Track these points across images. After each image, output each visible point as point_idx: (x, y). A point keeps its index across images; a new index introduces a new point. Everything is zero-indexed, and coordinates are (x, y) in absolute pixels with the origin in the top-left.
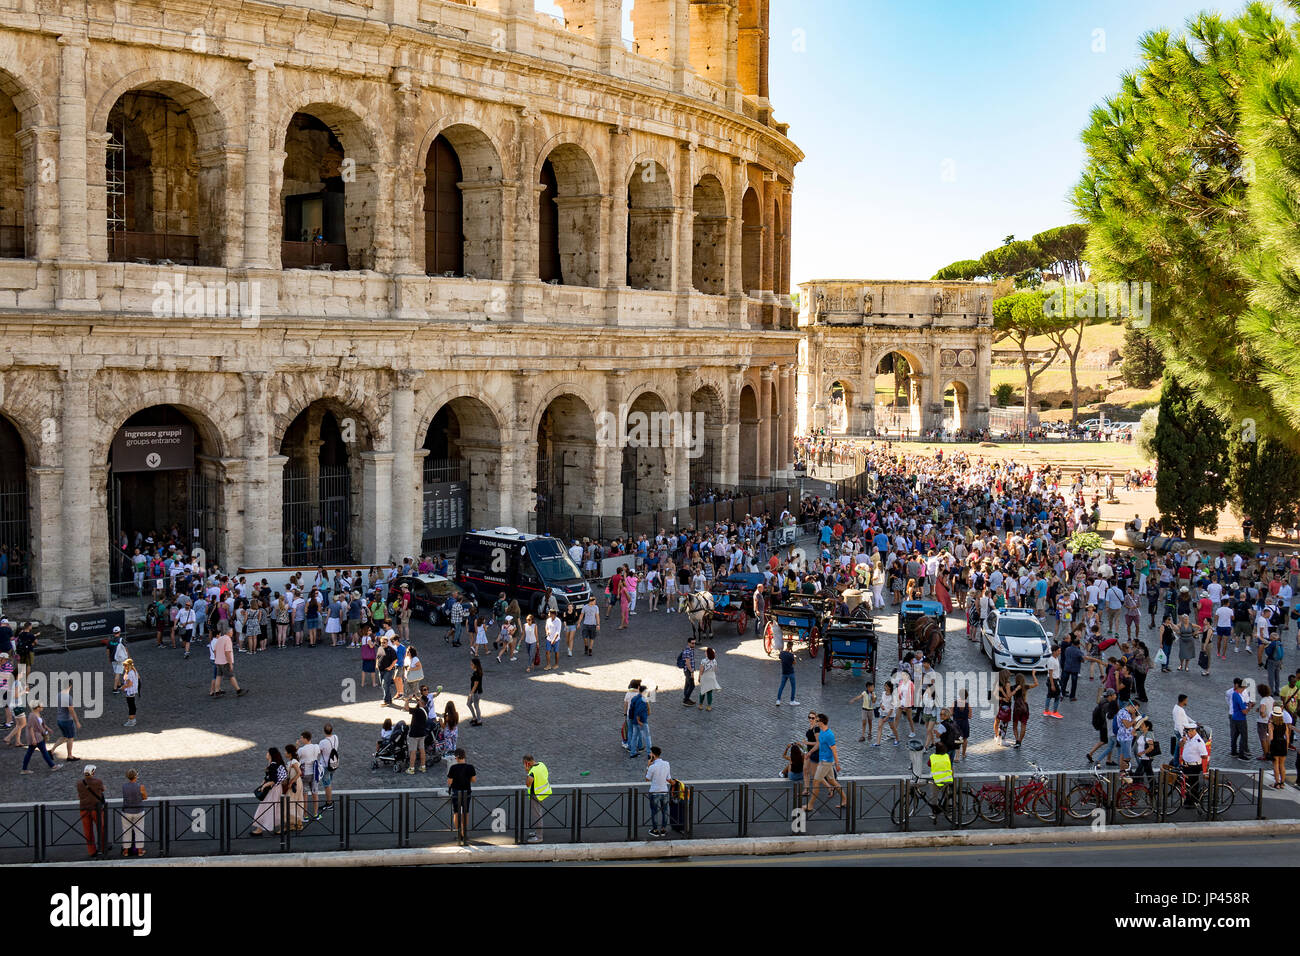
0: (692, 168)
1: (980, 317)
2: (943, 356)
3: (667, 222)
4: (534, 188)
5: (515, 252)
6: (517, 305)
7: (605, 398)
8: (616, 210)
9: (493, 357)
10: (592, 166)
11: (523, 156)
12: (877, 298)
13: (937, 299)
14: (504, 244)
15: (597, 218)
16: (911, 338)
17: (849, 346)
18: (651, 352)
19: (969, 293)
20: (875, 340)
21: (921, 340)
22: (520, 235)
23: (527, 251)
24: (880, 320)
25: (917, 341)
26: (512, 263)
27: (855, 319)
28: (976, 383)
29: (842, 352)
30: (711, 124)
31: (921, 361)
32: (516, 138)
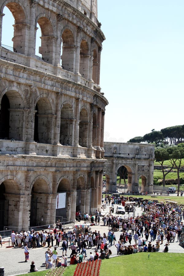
0: (80, 106)
1: (151, 155)
2: (138, 168)
3: (71, 124)
4: (33, 112)
5: (27, 132)
6: (27, 149)
7: (52, 180)
8: (57, 119)
9: (19, 166)
10: (51, 105)
11: (31, 101)
12: (118, 148)
13: (137, 149)
14: (24, 129)
15: (52, 121)
16: (129, 161)
17: (109, 163)
18: (66, 165)
19: (147, 147)
20: (117, 162)
21: (132, 162)
22: (29, 126)
23: (31, 132)
24: (119, 155)
25: (130, 162)
26: (26, 135)
27: (111, 155)
28: (149, 177)
29: (106, 165)
30: (85, 93)
31: (131, 169)
32: (29, 95)
